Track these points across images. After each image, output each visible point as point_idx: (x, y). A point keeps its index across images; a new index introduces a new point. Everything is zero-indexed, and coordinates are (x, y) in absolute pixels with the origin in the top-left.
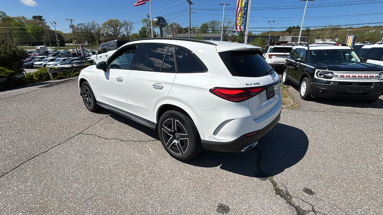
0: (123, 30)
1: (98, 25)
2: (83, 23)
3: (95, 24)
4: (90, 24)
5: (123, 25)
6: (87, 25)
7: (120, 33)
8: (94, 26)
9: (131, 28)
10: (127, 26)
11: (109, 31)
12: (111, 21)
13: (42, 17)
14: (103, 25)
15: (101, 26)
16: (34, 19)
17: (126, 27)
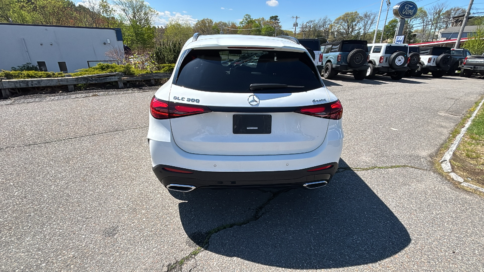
0: (359, 26)
1: (330, 21)
2: (313, 20)
3: (327, 20)
4: (321, 21)
5: (361, 18)
6: (317, 21)
7: (355, 31)
8: (325, 23)
9: (372, 22)
10: (368, 20)
11: (341, 28)
12: (347, 15)
13: (278, 17)
14: (336, 20)
15: (333, 22)
16: (271, 19)
17: (366, 22)
